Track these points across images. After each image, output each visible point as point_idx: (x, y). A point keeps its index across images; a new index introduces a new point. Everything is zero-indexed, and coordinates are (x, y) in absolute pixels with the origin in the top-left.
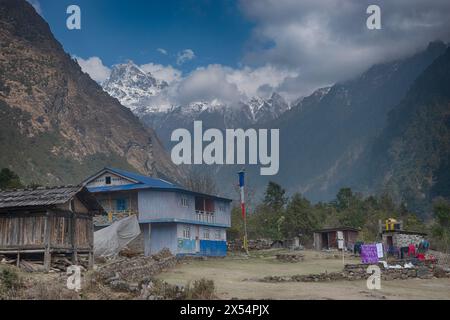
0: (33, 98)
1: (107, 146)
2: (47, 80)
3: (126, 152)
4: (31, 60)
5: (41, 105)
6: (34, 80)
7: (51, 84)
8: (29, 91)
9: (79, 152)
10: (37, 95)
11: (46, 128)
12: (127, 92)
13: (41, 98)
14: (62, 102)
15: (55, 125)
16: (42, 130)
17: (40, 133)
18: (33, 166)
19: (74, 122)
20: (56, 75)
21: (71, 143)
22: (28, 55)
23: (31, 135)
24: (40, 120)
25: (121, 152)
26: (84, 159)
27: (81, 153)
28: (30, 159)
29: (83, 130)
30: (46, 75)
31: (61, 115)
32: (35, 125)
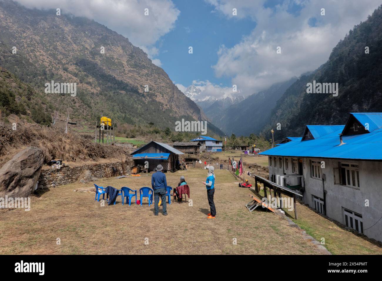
0: (164, 98)
1: (186, 113)
2: (168, 93)
3: (192, 114)
4: (163, 87)
5: (167, 100)
6: (164, 93)
7: (169, 94)
8: (163, 96)
9: (178, 115)
10: (165, 97)
11: (168, 108)
12: (192, 94)
13: (167, 98)
14: (173, 99)
15: (171, 106)
16: (167, 108)
17: (166, 109)
18: (165, 119)
19: (177, 105)
20: (171, 91)
21: (176, 112)
22: (162, 85)
23: (164, 110)
24: (166, 105)
25: (191, 114)
26: (180, 117)
27: (179, 115)
28: (164, 117)
29: (179, 108)
30: (168, 91)
31: (172, 104)
32: (165, 107)
